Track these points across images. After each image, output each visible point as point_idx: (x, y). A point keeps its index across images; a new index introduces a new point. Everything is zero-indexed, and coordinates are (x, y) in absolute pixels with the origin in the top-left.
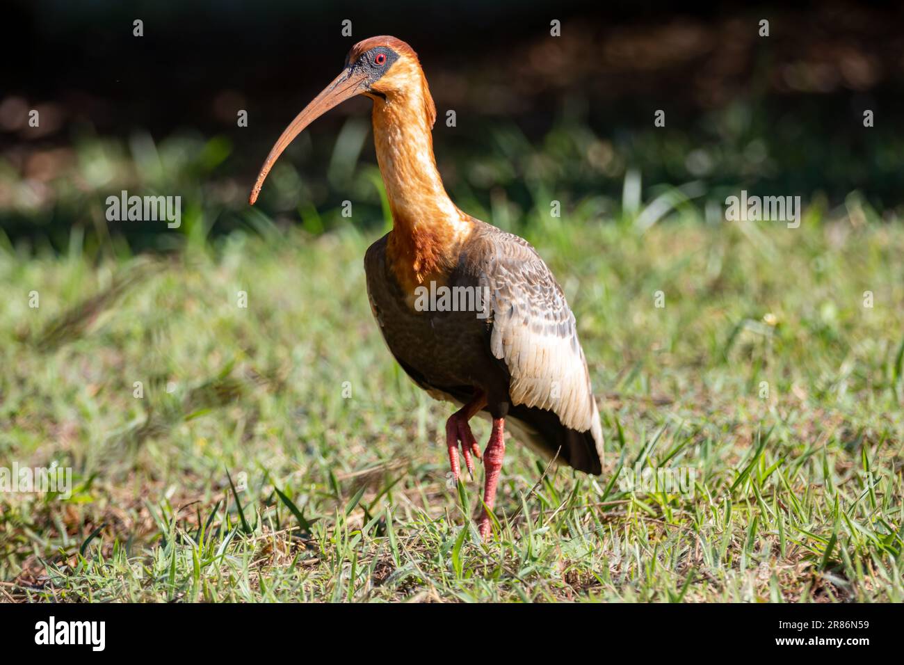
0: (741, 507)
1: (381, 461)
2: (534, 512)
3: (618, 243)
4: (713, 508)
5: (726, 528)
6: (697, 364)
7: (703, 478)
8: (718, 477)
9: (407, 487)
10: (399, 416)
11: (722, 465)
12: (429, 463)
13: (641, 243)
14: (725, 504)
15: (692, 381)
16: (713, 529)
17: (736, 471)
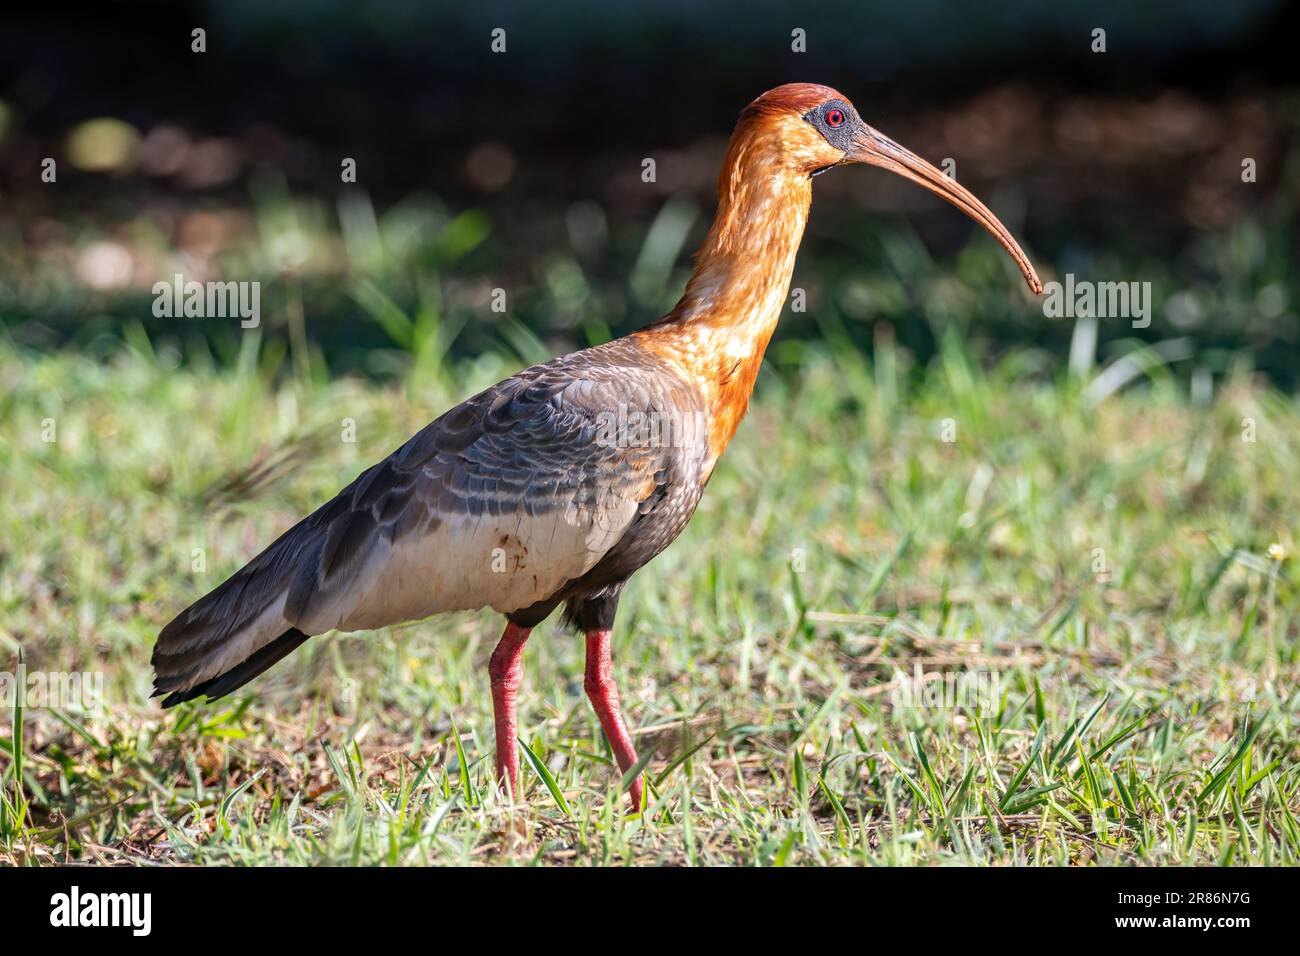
0: (1210, 828)
1: (679, 715)
2: (902, 809)
3: (1057, 417)
4: (1169, 826)
5: (1187, 857)
6: (1161, 609)
7: (1157, 781)
8: (1180, 780)
9: (714, 755)
10: (711, 651)
11: (1186, 762)
12: (750, 723)
13: (1090, 422)
14: (1188, 821)
15: (1151, 634)
16: (1166, 856)
17: (1208, 773)
